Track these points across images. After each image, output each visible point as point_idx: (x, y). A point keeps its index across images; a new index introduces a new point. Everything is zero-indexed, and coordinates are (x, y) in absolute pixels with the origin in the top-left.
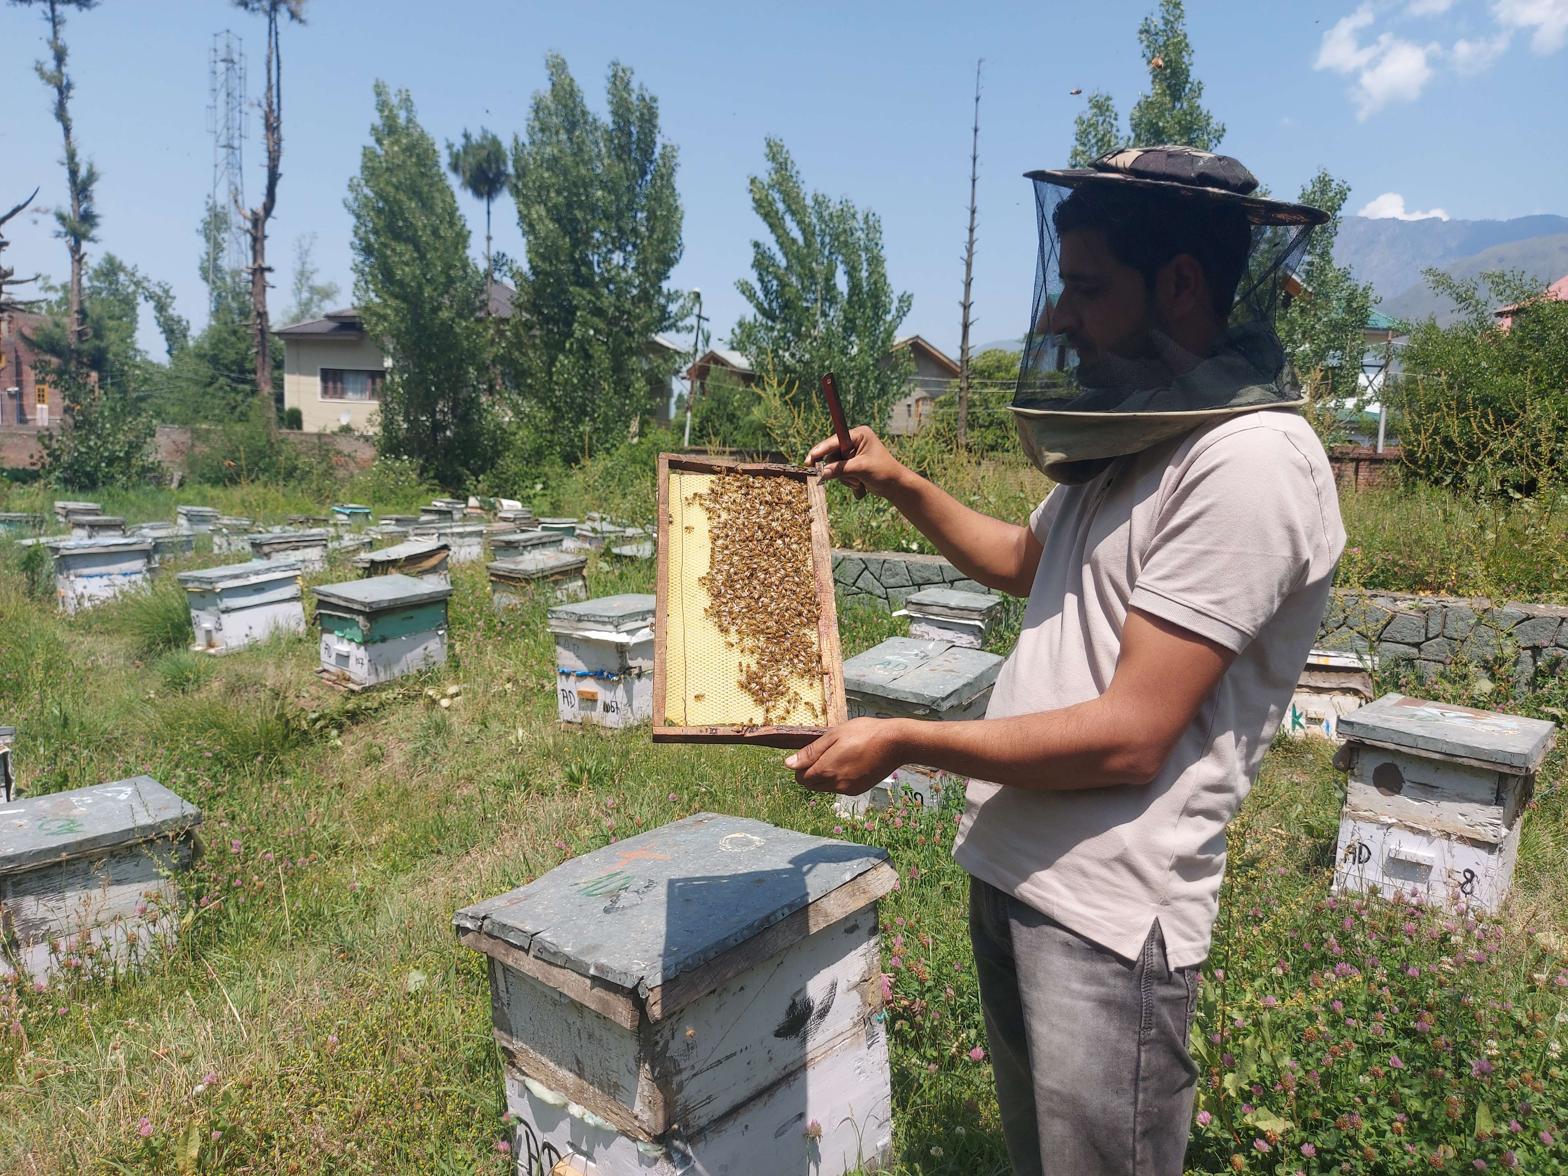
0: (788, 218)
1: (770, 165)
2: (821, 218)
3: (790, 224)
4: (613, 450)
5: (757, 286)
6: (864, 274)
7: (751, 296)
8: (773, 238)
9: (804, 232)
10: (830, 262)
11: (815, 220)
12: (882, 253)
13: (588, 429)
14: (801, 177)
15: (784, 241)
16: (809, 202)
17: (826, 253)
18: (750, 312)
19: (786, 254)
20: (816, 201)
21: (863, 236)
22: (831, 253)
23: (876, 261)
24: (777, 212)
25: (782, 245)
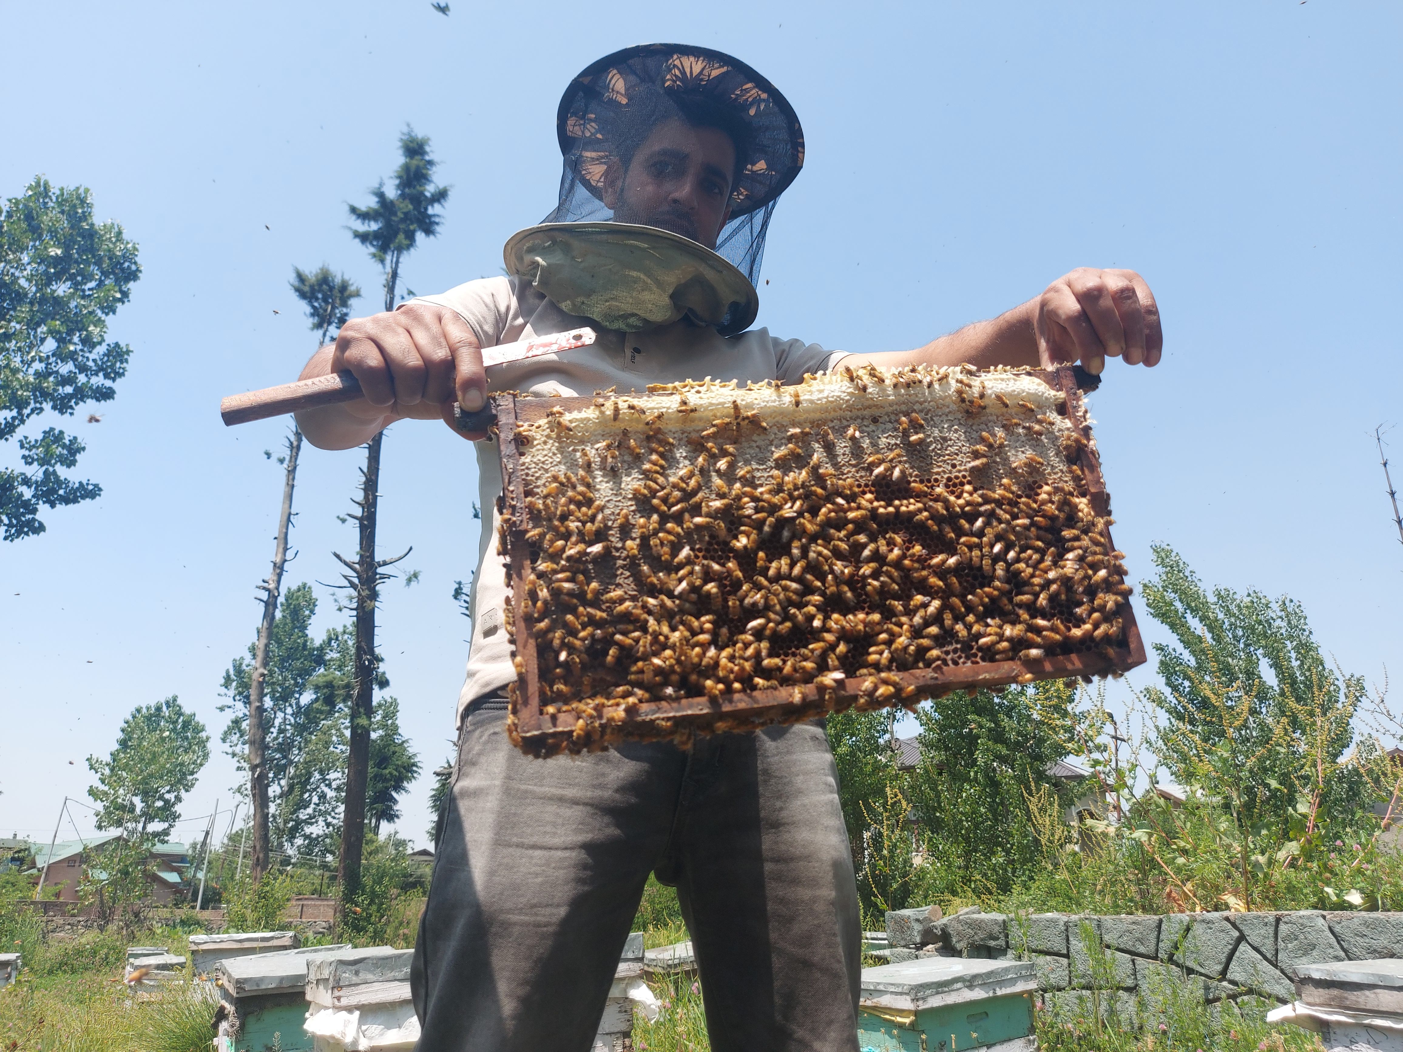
0: (1189, 616)
1: (1160, 569)
2: (1228, 613)
3: (1194, 624)
4: (1030, 883)
5: (1167, 691)
6: (1295, 664)
7: (1160, 702)
8: (1175, 636)
9: (1211, 629)
10: (1249, 655)
11: (1221, 616)
12: (1313, 638)
13: (1001, 860)
14: (1198, 575)
15: (1190, 641)
16: (1212, 599)
17: (1242, 646)
18: (1163, 719)
19: (1193, 653)
20: (1219, 596)
21: (1284, 624)
22: (1247, 645)
23: (1305, 649)
24: (1177, 611)
25: (1187, 644)
